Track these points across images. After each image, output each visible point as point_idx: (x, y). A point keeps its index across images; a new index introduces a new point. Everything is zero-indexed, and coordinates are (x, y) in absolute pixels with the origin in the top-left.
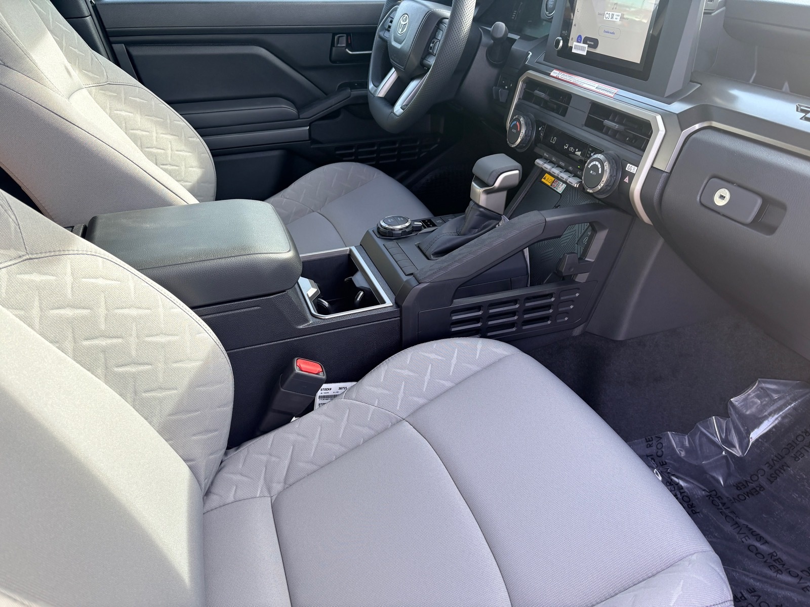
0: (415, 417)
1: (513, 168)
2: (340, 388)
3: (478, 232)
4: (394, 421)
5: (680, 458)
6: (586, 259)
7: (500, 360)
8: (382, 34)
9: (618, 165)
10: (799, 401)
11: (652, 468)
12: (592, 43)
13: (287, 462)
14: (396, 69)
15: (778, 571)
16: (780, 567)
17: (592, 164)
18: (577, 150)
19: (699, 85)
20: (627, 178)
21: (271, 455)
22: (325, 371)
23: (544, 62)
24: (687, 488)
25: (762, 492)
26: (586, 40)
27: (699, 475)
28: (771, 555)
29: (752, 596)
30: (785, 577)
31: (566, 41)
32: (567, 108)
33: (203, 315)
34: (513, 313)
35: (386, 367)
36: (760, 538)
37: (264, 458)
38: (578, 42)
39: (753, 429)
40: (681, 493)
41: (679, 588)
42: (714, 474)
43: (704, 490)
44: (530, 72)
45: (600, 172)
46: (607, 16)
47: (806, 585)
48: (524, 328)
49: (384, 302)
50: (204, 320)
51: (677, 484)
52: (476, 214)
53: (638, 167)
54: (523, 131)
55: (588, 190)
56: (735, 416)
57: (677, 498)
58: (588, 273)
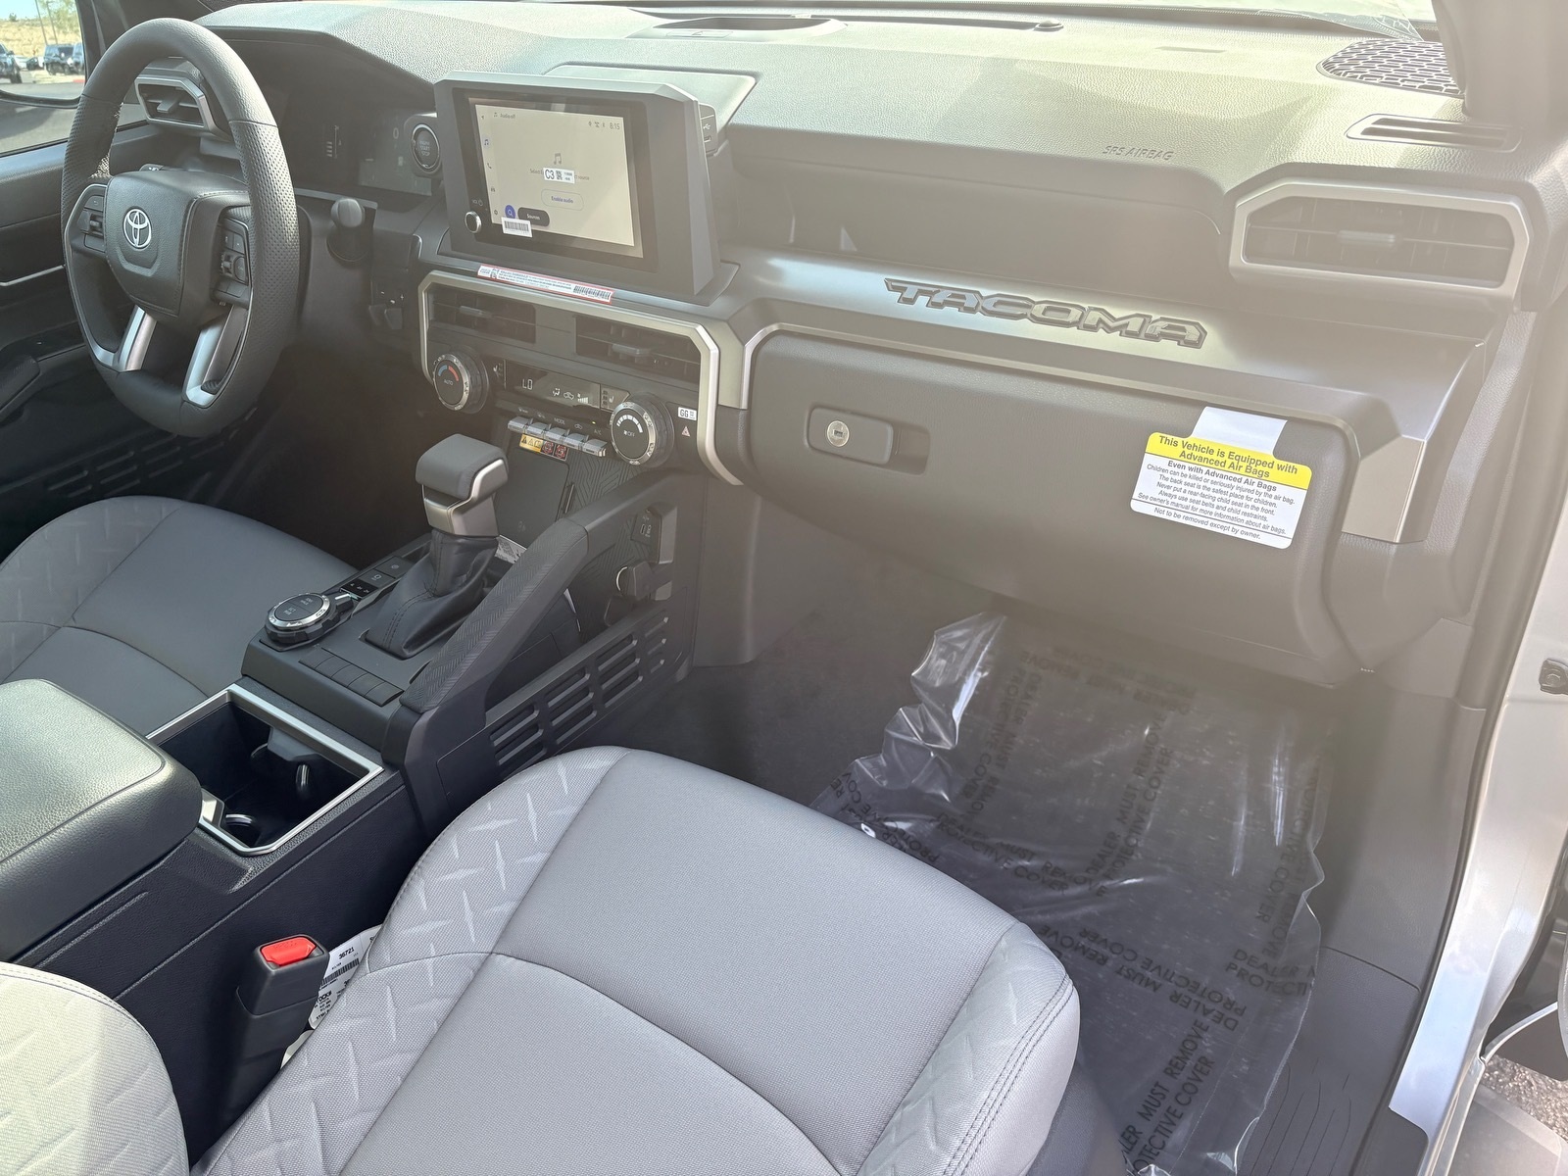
0: (507, 939)
1: (492, 459)
2: (342, 956)
3: (467, 582)
4: (476, 964)
5: (882, 789)
6: (660, 563)
7: (603, 780)
8: (79, 243)
9: (665, 414)
10: (992, 639)
11: (856, 826)
12: (538, 218)
13: (316, 1136)
14: (148, 311)
15: (1063, 886)
16: (1062, 879)
17: (621, 420)
18: (579, 395)
19: (737, 268)
20: (686, 429)
21: (280, 1141)
22: (320, 942)
23: (455, 253)
24: (910, 829)
25: (998, 787)
26: (524, 213)
27: (915, 803)
28: (1045, 868)
29: (1049, 937)
30: (1075, 890)
31: (486, 215)
32: (534, 328)
33: (38, 963)
34: (585, 691)
35: (422, 882)
36: (1024, 854)
37: (269, 1153)
38: (508, 216)
39: (953, 705)
40: (906, 840)
41: (1012, 995)
42: (932, 791)
43: (931, 821)
44: (435, 273)
45: (641, 431)
46: (549, 174)
47: (1099, 886)
48: (608, 704)
49: (366, 772)
50: (46, 969)
51: (896, 830)
52: (454, 551)
53: (697, 410)
54: (466, 379)
55: (631, 462)
56: (925, 696)
57: (904, 851)
58: (670, 583)
